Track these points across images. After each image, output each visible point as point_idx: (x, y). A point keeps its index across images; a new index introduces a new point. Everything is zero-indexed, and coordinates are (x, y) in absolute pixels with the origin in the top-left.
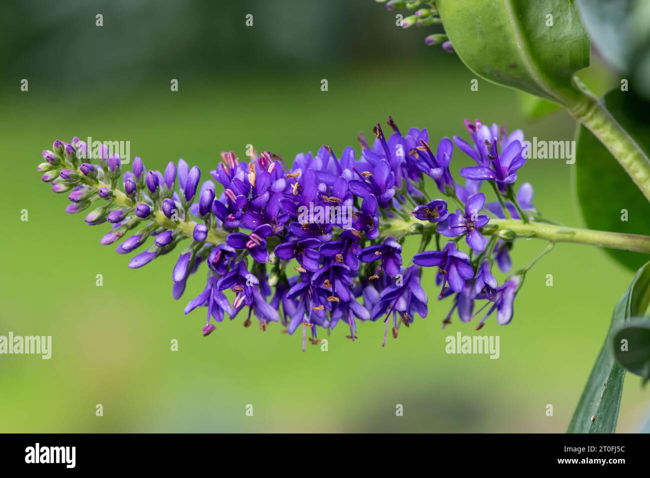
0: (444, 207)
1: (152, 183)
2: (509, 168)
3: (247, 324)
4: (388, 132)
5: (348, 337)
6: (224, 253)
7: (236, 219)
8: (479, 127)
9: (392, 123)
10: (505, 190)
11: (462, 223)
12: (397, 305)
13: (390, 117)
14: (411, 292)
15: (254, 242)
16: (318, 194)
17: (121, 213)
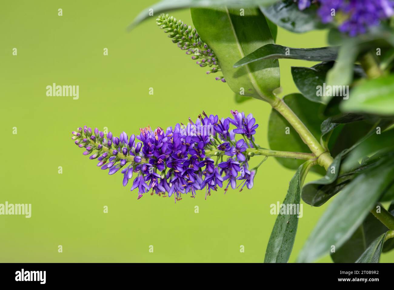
0: (229, 145)
1: (117, 142)
2: (251, 129)
3: (152, 194)
4: (203, 117)
5: (191, 197)
6: (148, 166)
7: (152, 153)
8: (237, 114)
9: (204, 114)
10: (250, 137)
11: (234, 150)
12: (211, 183)
13: (203, 111)
14: (217, 177)
15: (160, 162)
16: (181, 142)
17: (107, 154)
